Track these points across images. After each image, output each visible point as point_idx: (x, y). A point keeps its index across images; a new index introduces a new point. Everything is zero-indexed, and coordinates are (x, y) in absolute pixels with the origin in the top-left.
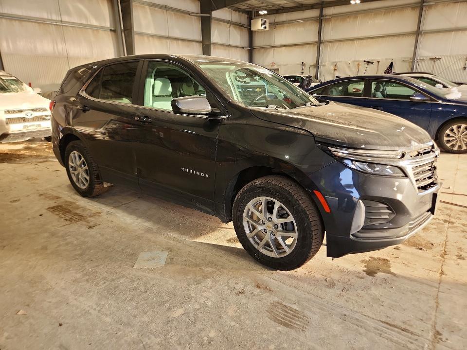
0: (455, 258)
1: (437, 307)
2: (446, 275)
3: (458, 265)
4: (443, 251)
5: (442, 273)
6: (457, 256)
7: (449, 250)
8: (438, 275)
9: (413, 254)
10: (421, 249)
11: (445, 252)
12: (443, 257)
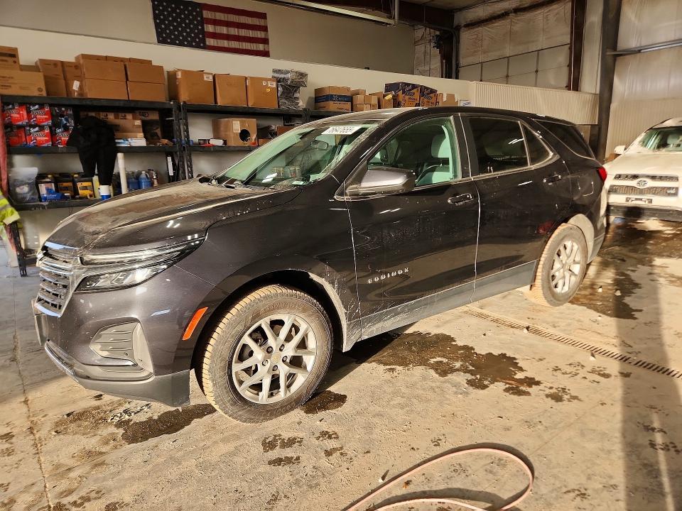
0: (15, 431)
1: (20, 373)
2: (21, 402)
3: (7, 424)
4: (35, 432)
5: (26, 402)
6: (13, 436)
7: (28, 438)
8: (30, 398)
9: (74, 402)
10: (68, 415)
11: (32, 433)
12: (32, 422)
